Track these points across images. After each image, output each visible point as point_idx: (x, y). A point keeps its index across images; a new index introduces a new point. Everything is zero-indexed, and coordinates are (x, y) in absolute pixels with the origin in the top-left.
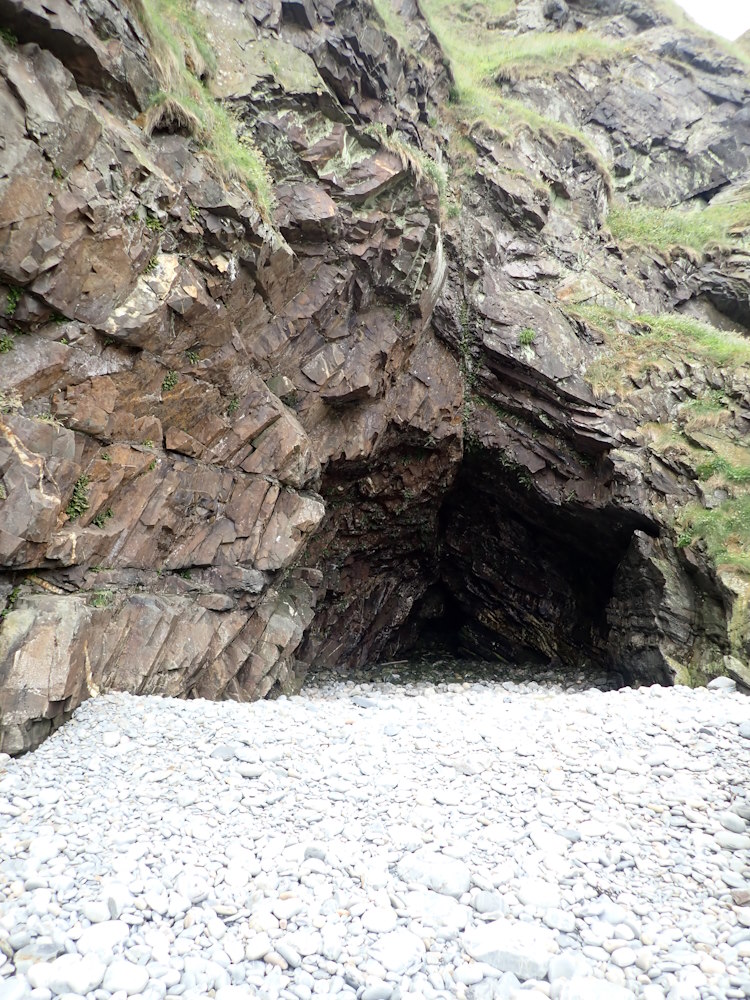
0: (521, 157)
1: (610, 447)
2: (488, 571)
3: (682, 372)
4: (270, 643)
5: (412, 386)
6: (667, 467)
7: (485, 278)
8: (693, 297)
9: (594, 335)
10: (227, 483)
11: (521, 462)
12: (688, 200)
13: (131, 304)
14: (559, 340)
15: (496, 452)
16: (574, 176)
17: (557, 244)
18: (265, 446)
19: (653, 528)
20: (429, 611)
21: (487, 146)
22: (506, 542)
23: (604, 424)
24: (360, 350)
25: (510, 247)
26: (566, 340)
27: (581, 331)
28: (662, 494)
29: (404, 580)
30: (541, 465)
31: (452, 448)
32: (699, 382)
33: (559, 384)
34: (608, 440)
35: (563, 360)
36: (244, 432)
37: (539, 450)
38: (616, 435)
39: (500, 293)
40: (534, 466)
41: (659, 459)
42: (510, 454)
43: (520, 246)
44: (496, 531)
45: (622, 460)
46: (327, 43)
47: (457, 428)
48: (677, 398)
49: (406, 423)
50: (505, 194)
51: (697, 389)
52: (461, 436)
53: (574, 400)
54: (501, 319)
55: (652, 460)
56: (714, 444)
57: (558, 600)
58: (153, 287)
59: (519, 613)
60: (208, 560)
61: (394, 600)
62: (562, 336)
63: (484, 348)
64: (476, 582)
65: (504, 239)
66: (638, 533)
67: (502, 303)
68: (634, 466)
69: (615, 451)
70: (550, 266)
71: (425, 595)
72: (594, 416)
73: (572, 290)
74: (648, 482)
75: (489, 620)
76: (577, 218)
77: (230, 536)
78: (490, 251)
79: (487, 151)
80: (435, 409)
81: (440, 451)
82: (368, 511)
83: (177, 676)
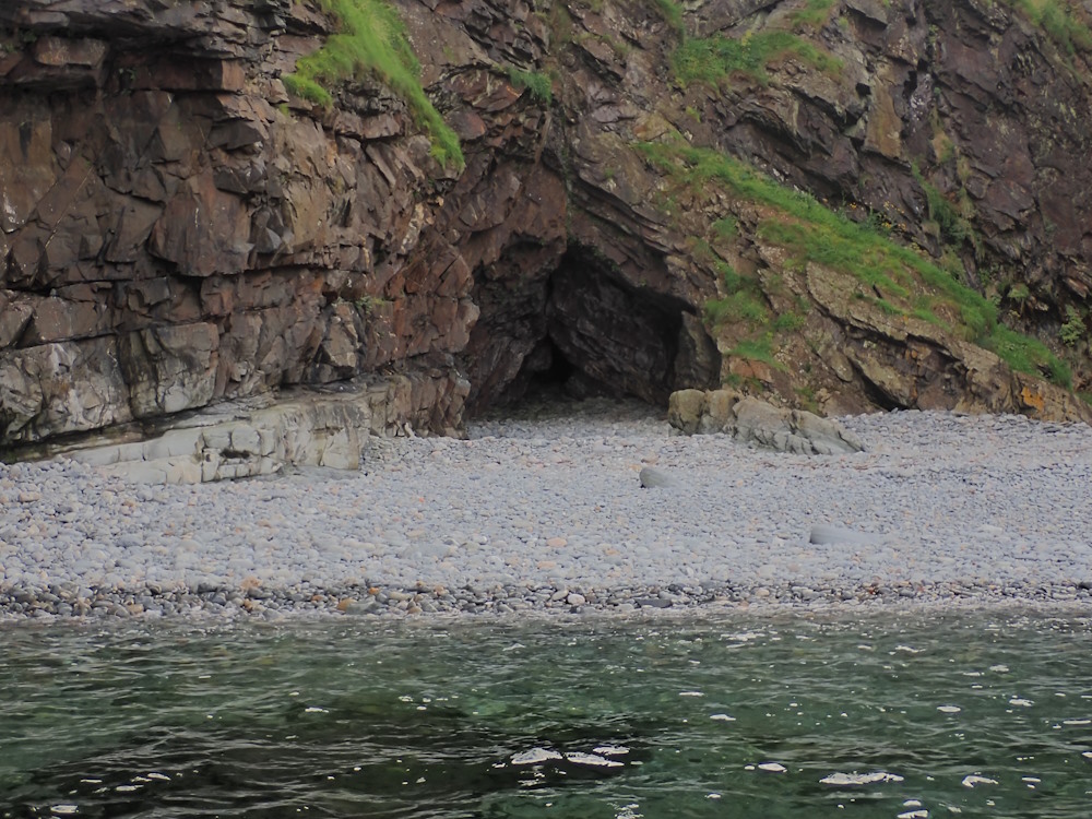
0: (605, 20)
1: (667, 254)
2: (591, 327)
3: (714, 201)
4: (458, 395)
5: (528, 204)
6: (700, 270)
7: (580, 126)
8: (739, 122)
9: (658, 170)
10: (431, 305)
11: (610, 256)
12: (750, 15)
13: (408, 236)
14: (633, 175)
15: (589, 249)
16: (648, 28)
17: (634, 91)
18: (449, 279)
19: (693, 310)
20: (536, 364)
21: (579, 15)
22: (606, 304)
23: (662, 239)
24: (494, 197)
25: (598, 97)
26: (638, 174)
27: (648, 168)
28: (697, 288)
29: (515, 338)
30: (624, 259)
31: (560, 245)
32: (724, 209)
33: (633, 208)
34: (665, 250)
35: (635, 190)
36: (437, 272)
37: (623, 249)
38: (670, 246)
39: (592, 137)
40: (619, 259)
41: (696, 264)
42: (602, 251)
43: (604, 95)
44: (597, 294)
45: (672, 265)
46: (473, 11)
47: (561, 231)
48: (711, 219)
49: (524, 233)
50: (594, 58)
51: (724, 213)
52: (565, 237)
53: (642, 217)
54: (592, 158)
55: (692, 264)
56: (728, 256)
57: (651, 351)
58: (415, 224)
59: (620, 363)
60: (426, 350)
61: (507, 356)
62: (635, 171)
63: (580, 179)
64: (581, 336)
65: (593, 90)
66: (684, 313)
67: (593, 146)
68: (681, 269)
69: (669, 258)
70: (629, 109)
71: (534, 350)
72: (655, 231)
73: (645, 128)
74: (689, 279)
75: (594, 370)
76: (649, 66)
77: (436, 336)
78: (584, 105)
79: (580, 19)
80: (545, 222)
81: (551, 247)
82: (490, 290)
83: (426, 412)
